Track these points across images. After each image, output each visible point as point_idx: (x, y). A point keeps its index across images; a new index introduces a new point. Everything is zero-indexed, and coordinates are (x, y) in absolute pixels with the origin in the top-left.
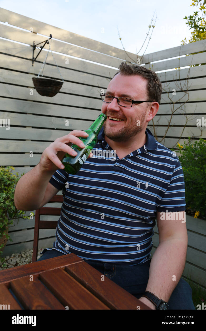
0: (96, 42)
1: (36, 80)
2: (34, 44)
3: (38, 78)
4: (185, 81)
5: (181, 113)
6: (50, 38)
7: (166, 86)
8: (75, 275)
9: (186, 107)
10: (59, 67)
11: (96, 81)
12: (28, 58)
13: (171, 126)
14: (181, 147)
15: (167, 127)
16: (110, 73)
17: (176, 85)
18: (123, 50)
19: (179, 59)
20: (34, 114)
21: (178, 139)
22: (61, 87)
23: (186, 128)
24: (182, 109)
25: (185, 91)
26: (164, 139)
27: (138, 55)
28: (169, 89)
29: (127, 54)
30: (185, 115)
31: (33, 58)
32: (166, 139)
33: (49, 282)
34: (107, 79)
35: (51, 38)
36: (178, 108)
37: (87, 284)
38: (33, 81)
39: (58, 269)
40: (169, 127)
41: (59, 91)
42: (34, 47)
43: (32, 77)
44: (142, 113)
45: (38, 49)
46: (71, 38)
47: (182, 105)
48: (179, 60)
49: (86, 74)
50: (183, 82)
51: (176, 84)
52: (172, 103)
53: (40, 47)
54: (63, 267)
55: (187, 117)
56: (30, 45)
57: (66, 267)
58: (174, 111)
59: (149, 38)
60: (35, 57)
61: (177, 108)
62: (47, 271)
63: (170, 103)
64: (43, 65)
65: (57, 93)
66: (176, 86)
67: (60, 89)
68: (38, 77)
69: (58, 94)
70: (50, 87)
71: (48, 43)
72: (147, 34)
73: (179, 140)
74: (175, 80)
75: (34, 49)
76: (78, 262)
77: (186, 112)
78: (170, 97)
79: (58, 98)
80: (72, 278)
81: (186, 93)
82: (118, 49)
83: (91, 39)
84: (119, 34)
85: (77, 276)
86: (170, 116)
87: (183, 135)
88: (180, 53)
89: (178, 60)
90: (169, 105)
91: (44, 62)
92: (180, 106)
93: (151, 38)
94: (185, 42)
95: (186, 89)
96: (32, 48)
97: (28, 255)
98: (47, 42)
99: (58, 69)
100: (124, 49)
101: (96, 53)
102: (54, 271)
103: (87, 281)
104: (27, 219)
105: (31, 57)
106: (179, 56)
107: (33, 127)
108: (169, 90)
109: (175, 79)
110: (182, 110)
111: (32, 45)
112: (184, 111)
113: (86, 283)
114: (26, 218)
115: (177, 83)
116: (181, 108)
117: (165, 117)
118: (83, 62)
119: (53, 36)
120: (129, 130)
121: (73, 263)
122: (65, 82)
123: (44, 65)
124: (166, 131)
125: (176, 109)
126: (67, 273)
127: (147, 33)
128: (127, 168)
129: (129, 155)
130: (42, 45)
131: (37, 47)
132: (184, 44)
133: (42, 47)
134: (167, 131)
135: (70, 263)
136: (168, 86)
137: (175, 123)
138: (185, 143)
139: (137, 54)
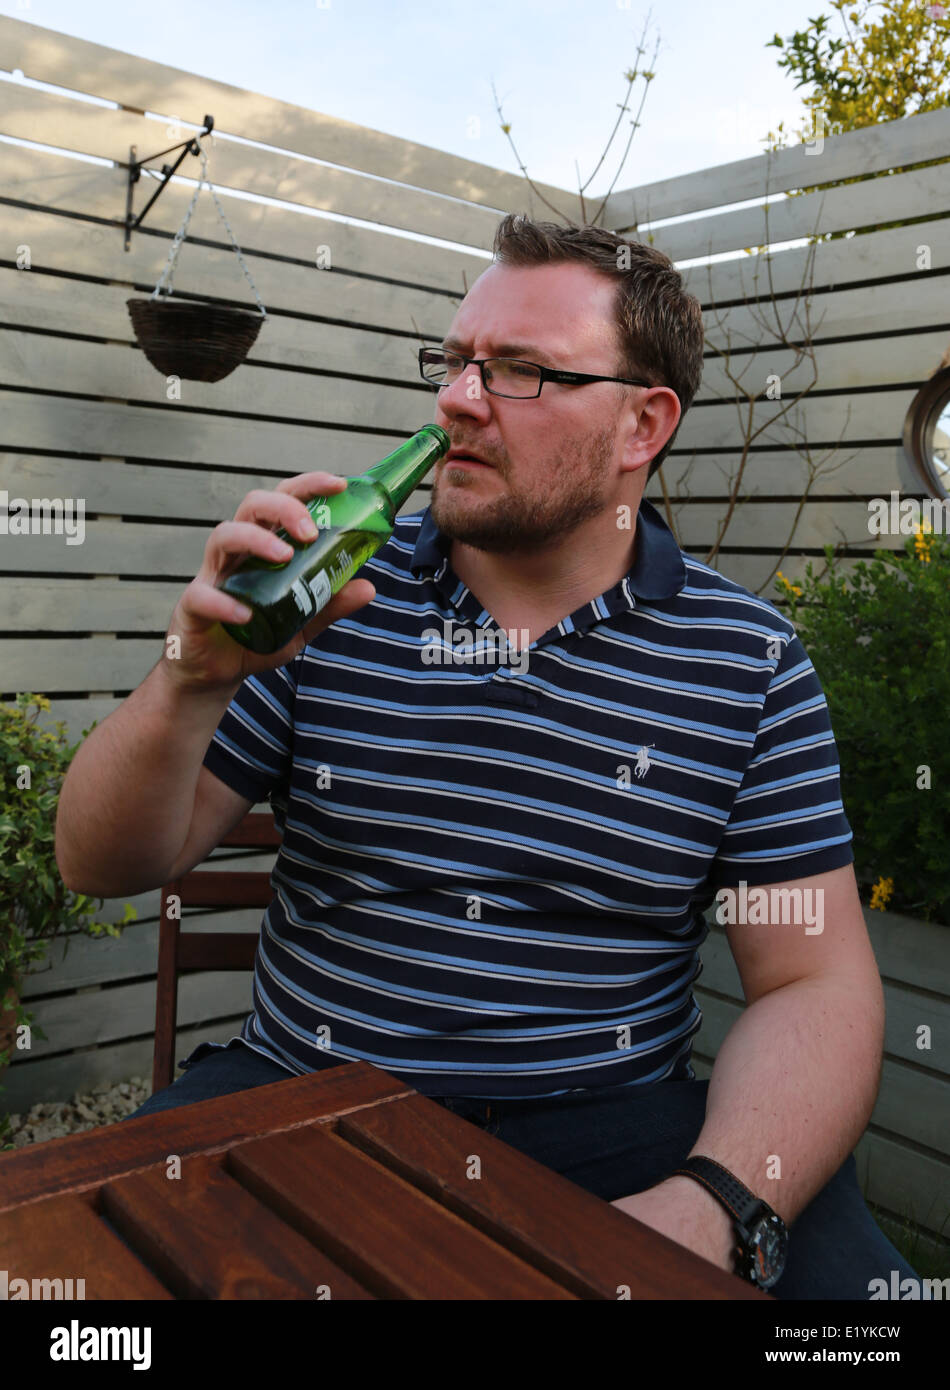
0: (398, 144)
1: (143, 308)
2: (133, 156)
3: (153, 301)
4: (792, 302)
5: (785, 442)
6: (205, 130)
7: (714, 327)
8: (384, 1150)
9: (803, 414)
10: (246, 251)
11: (404, 309)
12: (108, 215)
13: (741, 500)
14: (794, 589)
15: (724, 508)
16: (464, 273)
17: (757, 320)
18: (521, 174)
19: (766, 208)
20: (131, 460)
21: (775, 559)
22: (254, 338)
23: (809, 507)
24: (787, 425)
25: (798, 345)
26: (714, 558)
27: (586, 194)
28: (728, 337)
29: (537, 193)
30: (804, 452)
31: (130, 216)
32: (722, 557)
33: (276, 1184)
34: (452, 299)
35: (208, 133)
36: (771, 422)
37: (446, 1187)
38: (131, 314)
39: (309, 1126)
40: (736, 505)
41: (245, 354)
42: (134, 170)
43: (126, 299)
44: (594, 428)
45: (151, 176)
46: (289, 129)
47: (789, 407)
48: (767, 212)
49: (357, 281)
50: (785, 307)
51: (758, 315)
52: (745, 399)
53: (161, 168)
54: (327, 1118)
55: (809, 460)
56: (116, 162)
57: (340, 1118)
58: (753, 432)
59: (632, 123)
60: (137, 211)
61: (767, 421)
62: (259, 1136)
63: (732, 400)
64: (175, 246)
65: (237, 365)
66: (755, 323)
67: (249, 344)
68: (156, 296)
69: (242, 369)
70: (205, 340)
71: (197, 153)
72: (619, 106)
73: (780, 561)
74: (752, 301)
75: (133, 177)
76: (390, 1099)
77: (805, 438)
78: (735, 373)
79: (238, 387)
80: (374, 1164)
81: (804, 353)
82: (492, 171)
83: (377, 132)
84: (499, 110)
85: (394, 1157)
86: (738, 456)
87: (795, 537)
88: (767, 185)
89: (763, 214)
90: (732, 407)
91: (179, 231)
92: (780, 411)
93: (638, 123)
94: (780, 140)
95: (801, 338)
96: (124, 174)
97: (107, 1109)
98: (191, 147)
99: (241, 259)
100: (523, 169)
101: (399, 187)
102: (292, 1137)
103: (443, 1178)
104: (107, 934)
105: (120, 214)
106: (767, 195)
107: (127, 519)
108: (729, 344)
109: (751, 294)
110: (787, 430)
111: (126, 160)
112: (796, 431)
113: (442, 1183)
114: (103, 933)
115: (760, 311)
116: (781, 419)
117: (714, 462)
118: (346, 227)
119: (217, 124)
120: (534, 509)
121: (370, 1102)
122: (271, 318)
123: (180, 245)
124: (723, 524)
125: (759, 427)
126: (351, 1142)
127: (623, 104)
128: (552, 687)
129: (556, 627)
130: (171, 159)
131: (147, 170)
132: (778, 148)
133: (168, 170)
134: (727, 521)
135: (359, 1104)
136: (725, 327)
137: (757, 489)
138: (809, 574)
139: (581, 191)
